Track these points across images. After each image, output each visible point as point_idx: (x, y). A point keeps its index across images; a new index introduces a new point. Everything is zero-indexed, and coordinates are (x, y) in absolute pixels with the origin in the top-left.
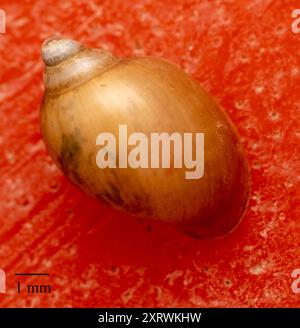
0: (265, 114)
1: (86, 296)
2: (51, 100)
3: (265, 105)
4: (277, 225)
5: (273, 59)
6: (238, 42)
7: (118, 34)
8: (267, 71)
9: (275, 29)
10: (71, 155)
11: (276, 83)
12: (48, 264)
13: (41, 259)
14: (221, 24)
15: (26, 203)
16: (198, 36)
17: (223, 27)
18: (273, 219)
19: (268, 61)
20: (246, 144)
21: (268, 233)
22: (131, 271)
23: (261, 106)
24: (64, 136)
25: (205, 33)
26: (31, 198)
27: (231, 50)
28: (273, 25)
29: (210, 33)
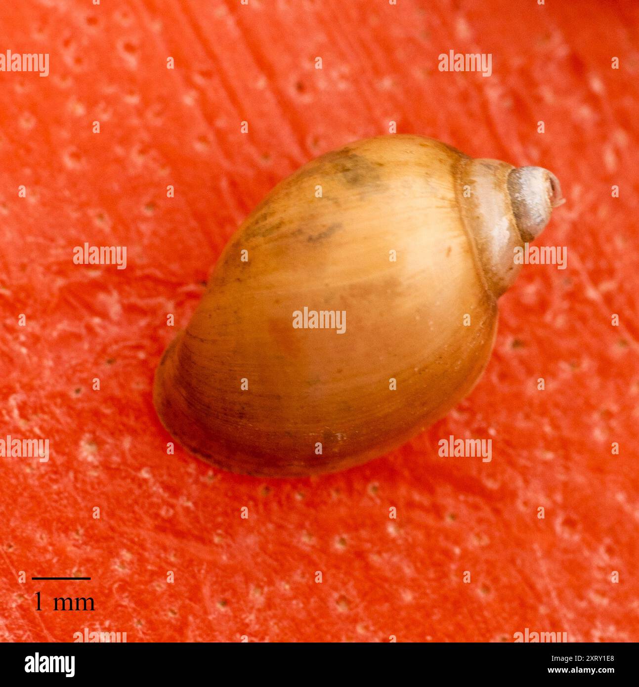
0: (348, 528)
1: (119, 151)
2: (450, 161)
3: (364, 533)
4: (155, 500)
5: (437, 565)
6: (481, 514)
7: (548, 317)
8: (420, 551)
9: (488, 582)
10: (345, 170)
11: (395, 559)
12: (189, 100)
13: (201, 91)
14: (521, 493)
15: (301, 88)
16: (510, 451)
17: (513, 495)
18: (166, 495)
19: (438, 556)
20: (306, 483)
21: (145, 481)
22: (140, 234)
23: (363, 525)
24: (381, 165)
25: (512, 463)
26: (306, 99)
27: (471, 499)
28: (496, 580)
29: (510, 471)
